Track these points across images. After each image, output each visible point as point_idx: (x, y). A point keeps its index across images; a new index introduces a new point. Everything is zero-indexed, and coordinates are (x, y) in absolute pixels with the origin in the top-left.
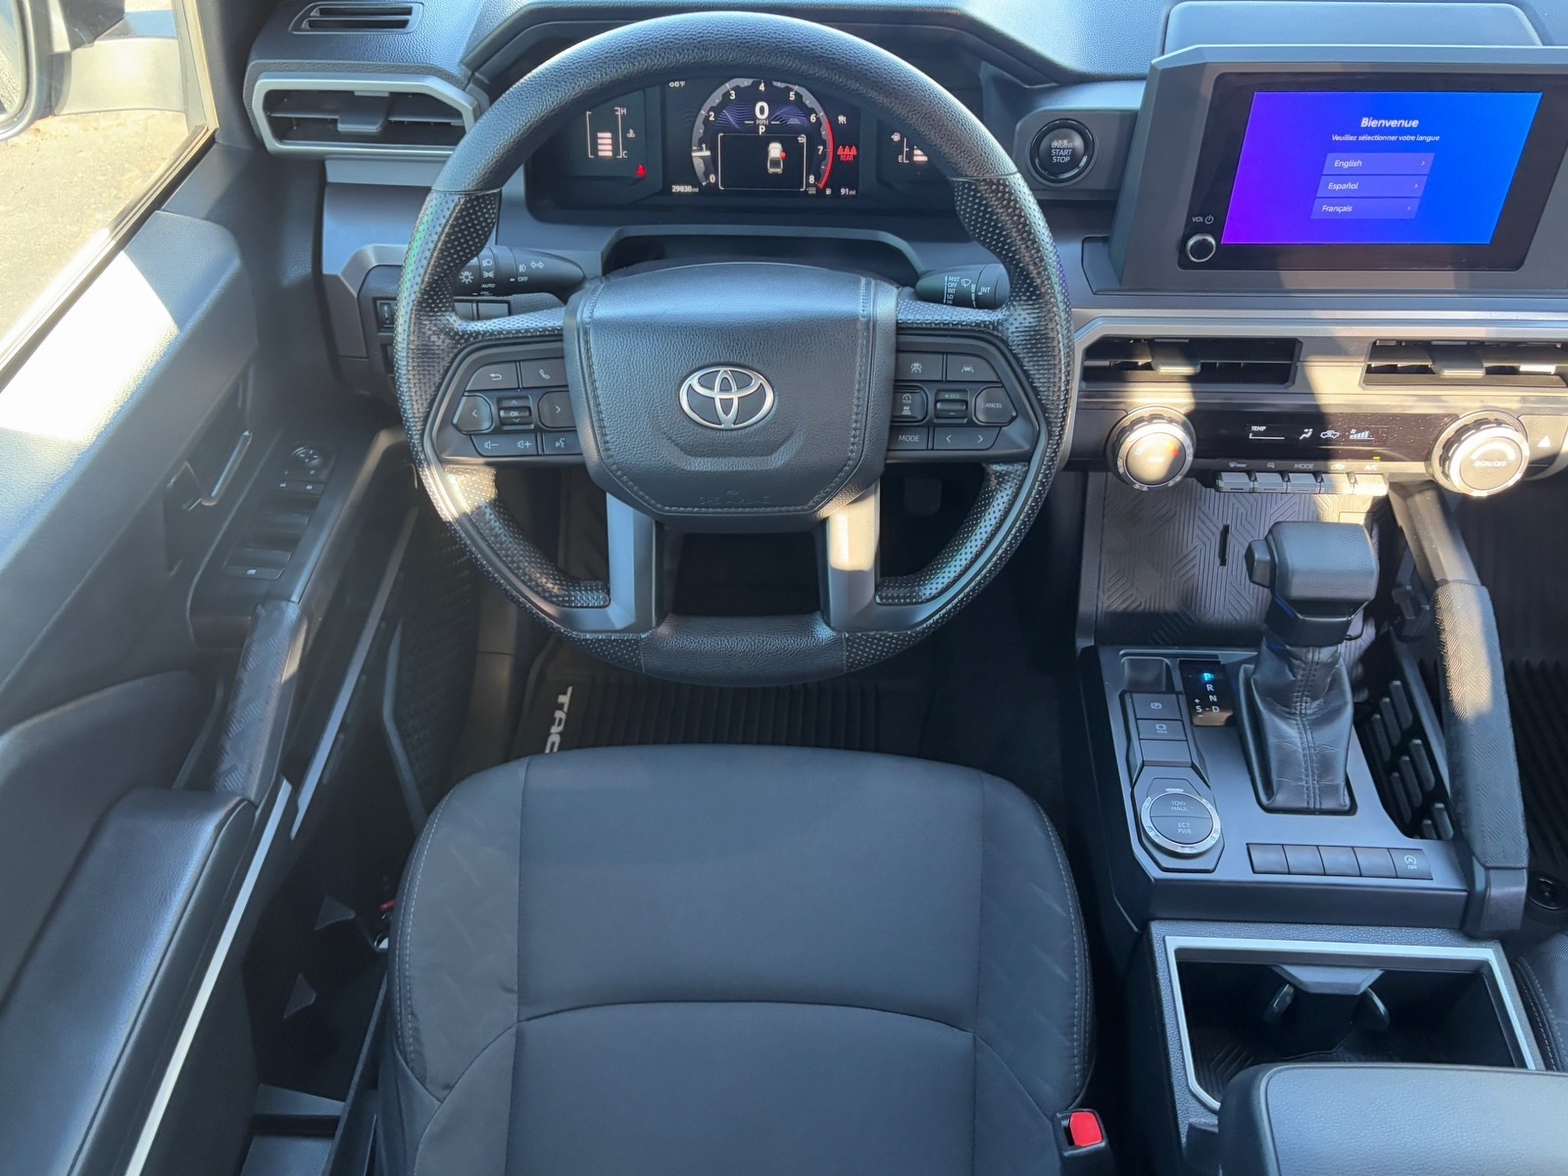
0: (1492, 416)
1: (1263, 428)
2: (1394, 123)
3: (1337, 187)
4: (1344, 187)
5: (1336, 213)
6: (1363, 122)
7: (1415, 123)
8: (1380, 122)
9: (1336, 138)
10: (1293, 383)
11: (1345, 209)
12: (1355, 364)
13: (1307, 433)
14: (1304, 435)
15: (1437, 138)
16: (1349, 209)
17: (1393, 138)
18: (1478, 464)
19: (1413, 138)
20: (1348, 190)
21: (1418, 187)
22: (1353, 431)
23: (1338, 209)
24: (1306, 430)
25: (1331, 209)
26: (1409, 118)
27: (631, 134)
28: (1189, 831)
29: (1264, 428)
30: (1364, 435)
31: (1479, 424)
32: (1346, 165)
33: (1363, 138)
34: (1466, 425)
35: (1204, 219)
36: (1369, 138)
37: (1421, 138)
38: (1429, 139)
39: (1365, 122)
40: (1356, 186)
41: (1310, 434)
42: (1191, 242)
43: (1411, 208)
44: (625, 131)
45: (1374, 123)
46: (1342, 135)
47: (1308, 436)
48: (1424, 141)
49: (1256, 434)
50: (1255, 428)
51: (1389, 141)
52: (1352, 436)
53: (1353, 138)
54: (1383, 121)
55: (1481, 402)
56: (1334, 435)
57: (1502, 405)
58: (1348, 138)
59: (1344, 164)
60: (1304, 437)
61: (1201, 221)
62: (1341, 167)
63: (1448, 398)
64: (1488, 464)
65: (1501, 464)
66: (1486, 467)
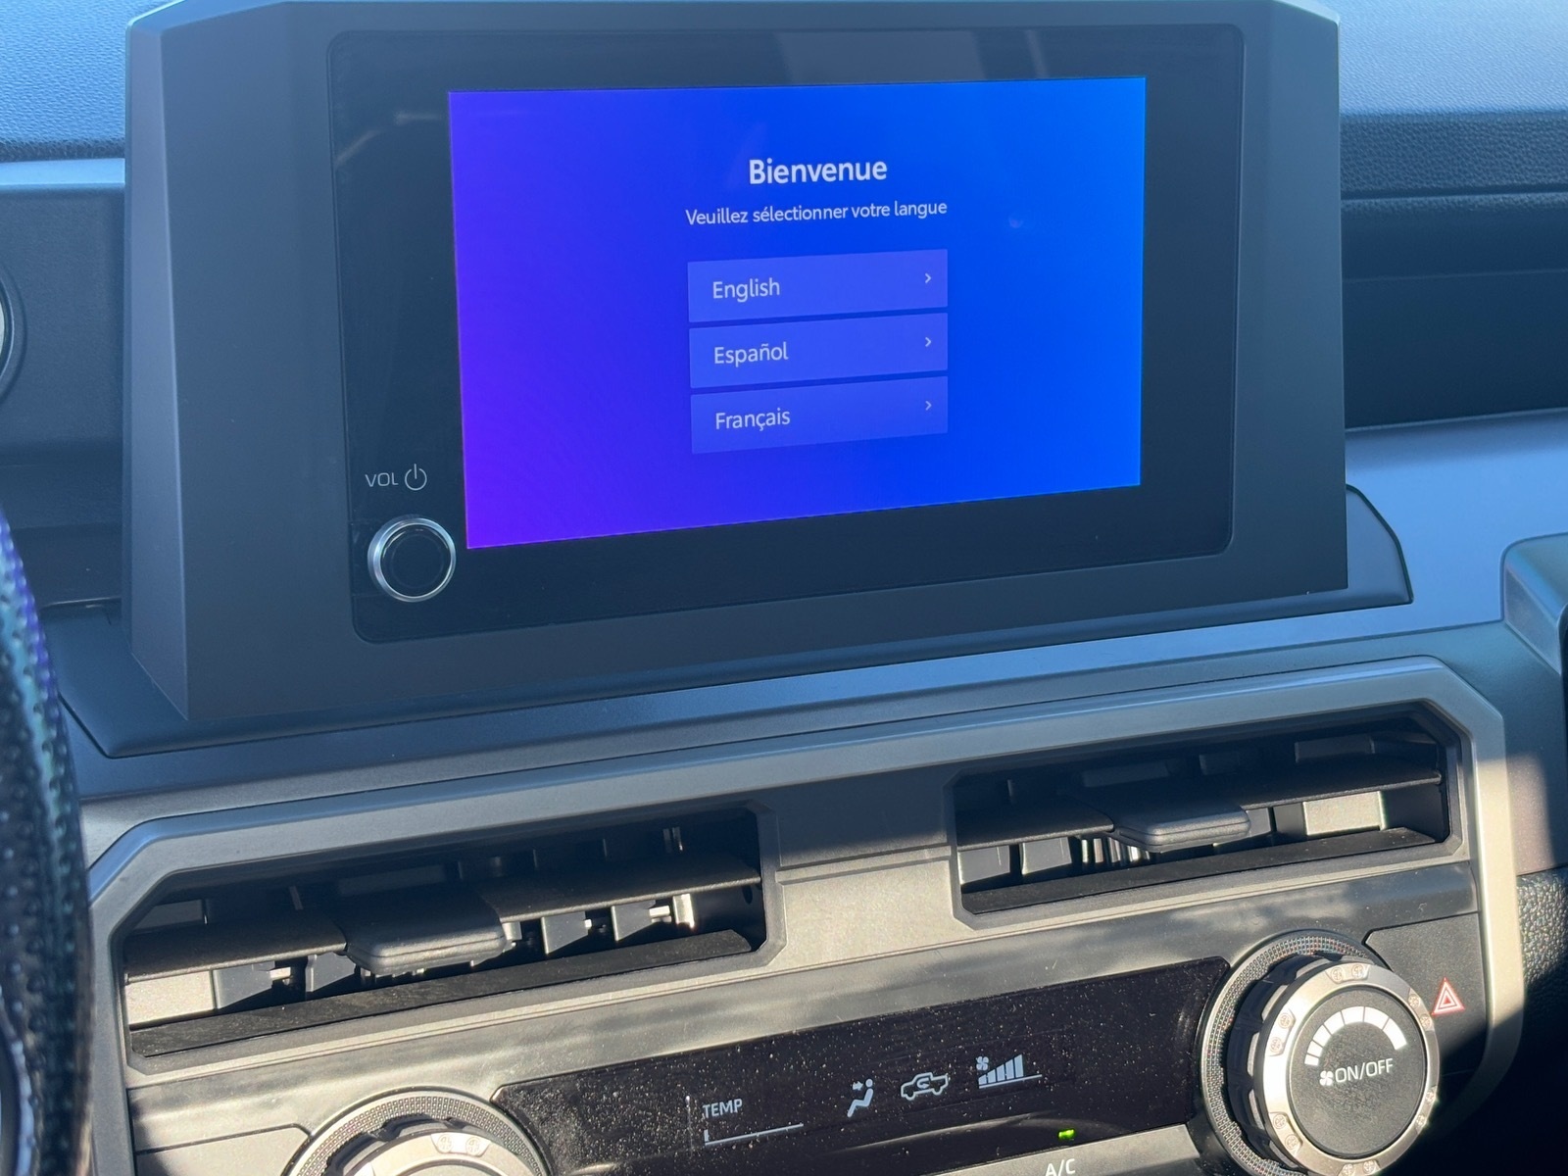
0: (1304, 946)
1: (735, 1106)
2: (827, 172)
3: (736, 358)
4: (755, 356)
5: (751, 430)
6: (753, 172)
7: (878, 170)
8: (794, 169)
9: (697, 218)
10: (779, 945)
11: (773, 419)
12: (926, 854)
13: (861, 1095)
14: (856, 1103)
15: (942, 208)
16: (783, 418)
17: (838, 213)
18: (1326, 1079)
19: (885, 210)
20: (765, 365)
21: (931, 343)
22: (982, 1063)
23: (756, 420)
24: (857, 1086)
25: (739, 422)
26: (864, 158)
29: (738, 1103)
30: (1013, 1071)
31: (1286, 973)
32: (744, 292)
33: (762, 216)
34: (1254, 984)
35: (399, 479)
36: (779, 216)
37: (905, 210)
38: (924, 211)
39: (758, 172)
41: (870, 1093)
42: (377, 550)
43: (931, 403)
45: (779, 174)
46: (710, 210)
47: (866, 1102)
48: (913, 217)
49: (717, 1126)
50: (713, 1110)
51: (830, 222)
52: (982, 1080)
53: (738, 218)
54: (802, 167)
55: (1267, 911)
56: (936, 1085)
57: (1317, 913)
58: (726, 217)
59: (735, 290)
60: (859, 1110)
61: (391, 479)
62: (732, 300)
63: (1187, 915)
64: (1351, 1073)
65: (1379, 1068)
66: (1353, 1083)
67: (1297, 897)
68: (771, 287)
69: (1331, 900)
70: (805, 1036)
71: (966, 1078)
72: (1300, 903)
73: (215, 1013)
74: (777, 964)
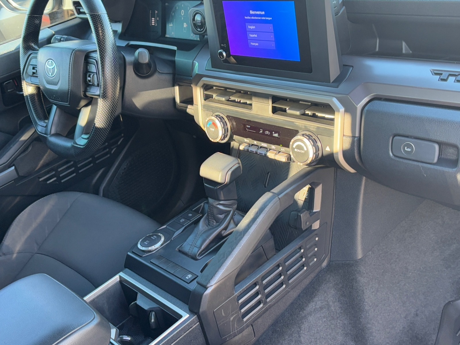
0: (308, 133)
5: (254, 45)
6: (250, 12)
7: (263, 13)
9: (246, 18)
13: (261, 131)
15: (271, 18)
17: (260, 18)
19: (265, 18)
21: (272, 37)
24: (261, 130)
26: (262, 11)
27: (158, 19)
30: (277, 135)
33: (253, 18)
35: (223, 45)
38: (269, 19)
40: (256, 36)
44: (157, 18)
48: (268, 19)
50: (248, 126)
51: (259, 19)
52: (273, 135)
53: (250, 18)
55: (305, 126)
56: (269, 133)
57: (311, 129)
58: (248, 18)
60: (261, 132)
62: (250, 28)
63: (295, 123)
64: (299, 151)
66: (298, 152)
67: (310, 126)
68: (254, 27)
69: (314, 128)
71: (272, 134)
72: (310, 127)
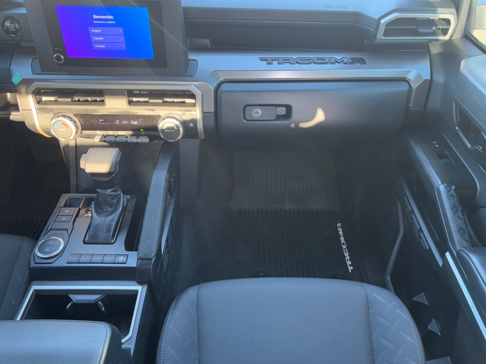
1: (103, 120)
2: (104, 17)
3: (97, 39)
4: (99, 39)
8: (99, 16)
10: (106, 105)
14: (117, 122)
16: (103, 46)
18: (166, 131)
20: (100, 40)
22: (132, 121)
23: (100, 46)
25: (98, 46)
28: (49, 250)
32: (96, 31)
34: (164, 119)
36: (98, 22)
39: (95, 17)
42: (54, 57)
45: (97, 17)
47: (118, 122)
49: (100, 122)
54: (100, 16)
59: (95, 31)
61: (58, 49)
65: (173, 131)
70: (108, 115)
73: (54, 101)
74: (105, 107)
